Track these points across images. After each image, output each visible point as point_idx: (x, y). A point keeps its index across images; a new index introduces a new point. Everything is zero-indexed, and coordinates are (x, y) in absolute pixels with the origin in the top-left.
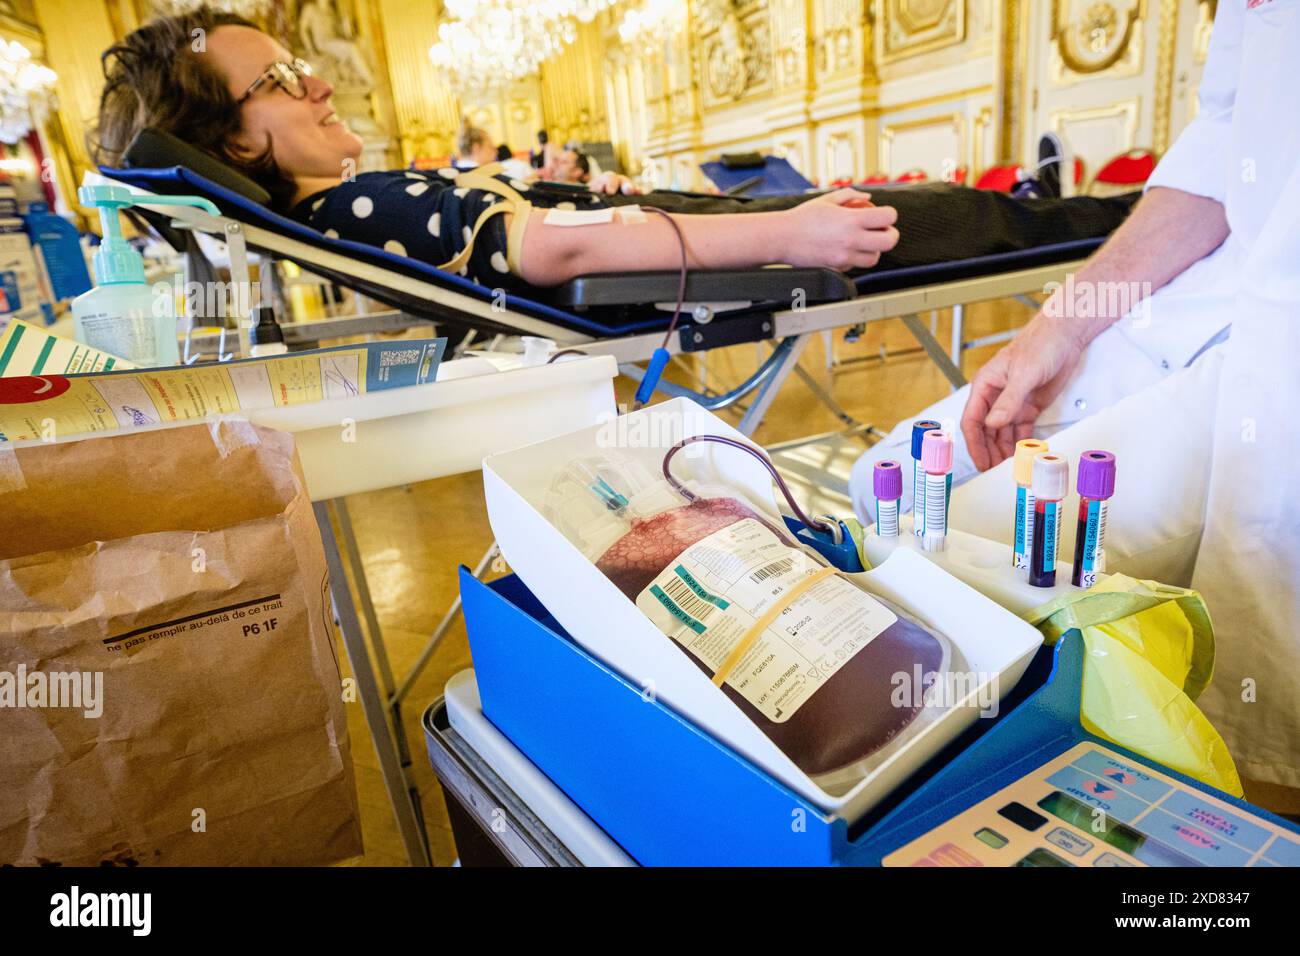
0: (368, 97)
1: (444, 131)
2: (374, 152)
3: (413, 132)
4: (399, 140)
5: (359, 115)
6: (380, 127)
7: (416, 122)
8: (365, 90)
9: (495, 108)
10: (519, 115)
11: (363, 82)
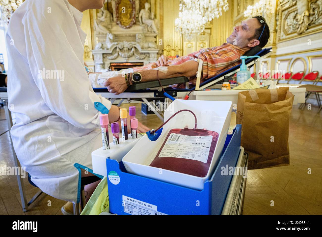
0: (155, 37)
1: (177, 49)
2: (154, 53)
3: (167, 49)
4: (163, 51)
5: (152, 42)
6: (157, 46)
7: (169, 45)
8: (155, 35)
9: (194, 43)
10: (202, 45)
11: (155, 32)
